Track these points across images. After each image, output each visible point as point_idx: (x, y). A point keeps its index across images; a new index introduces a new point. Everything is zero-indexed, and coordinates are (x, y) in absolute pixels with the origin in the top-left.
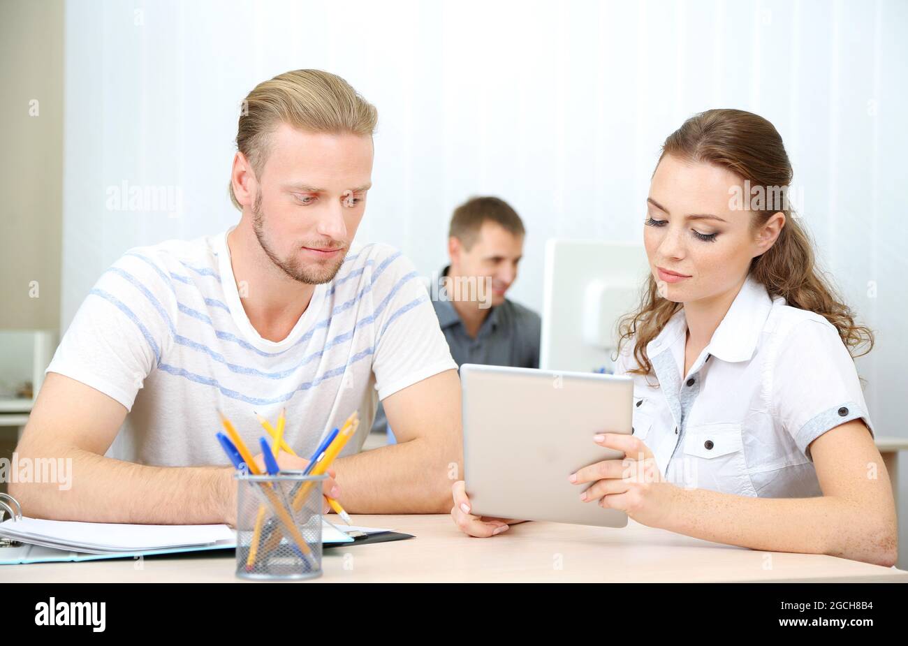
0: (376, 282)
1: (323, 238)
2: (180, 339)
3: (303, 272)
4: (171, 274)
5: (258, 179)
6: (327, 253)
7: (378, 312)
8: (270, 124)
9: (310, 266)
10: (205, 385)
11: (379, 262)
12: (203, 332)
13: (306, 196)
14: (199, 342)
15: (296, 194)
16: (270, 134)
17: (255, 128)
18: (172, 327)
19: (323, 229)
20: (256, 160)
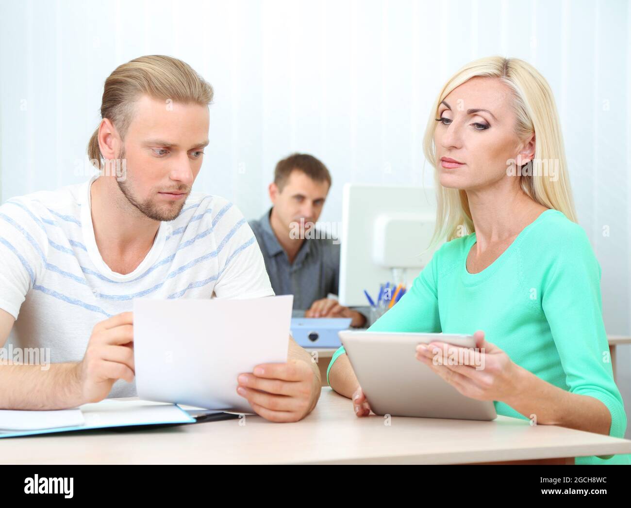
0: (217, 225)
1: (174, 183)
2: (49, 266)
3: (156, 211)
4: (43, 219)
5: (122, 138)
6: (177, 196)
7: (220, 248)
8: (134, 95)
9: (162, 207)
10: (71, 304)
11: (218, 210)
12: (68, 262)
13: (162, 149)
14: (65, 270)
15: (153, 148)
16: (133, 103)
17: (120, 98)
18: (43, 257)
19: (175, 175)
20: (120, 124)
